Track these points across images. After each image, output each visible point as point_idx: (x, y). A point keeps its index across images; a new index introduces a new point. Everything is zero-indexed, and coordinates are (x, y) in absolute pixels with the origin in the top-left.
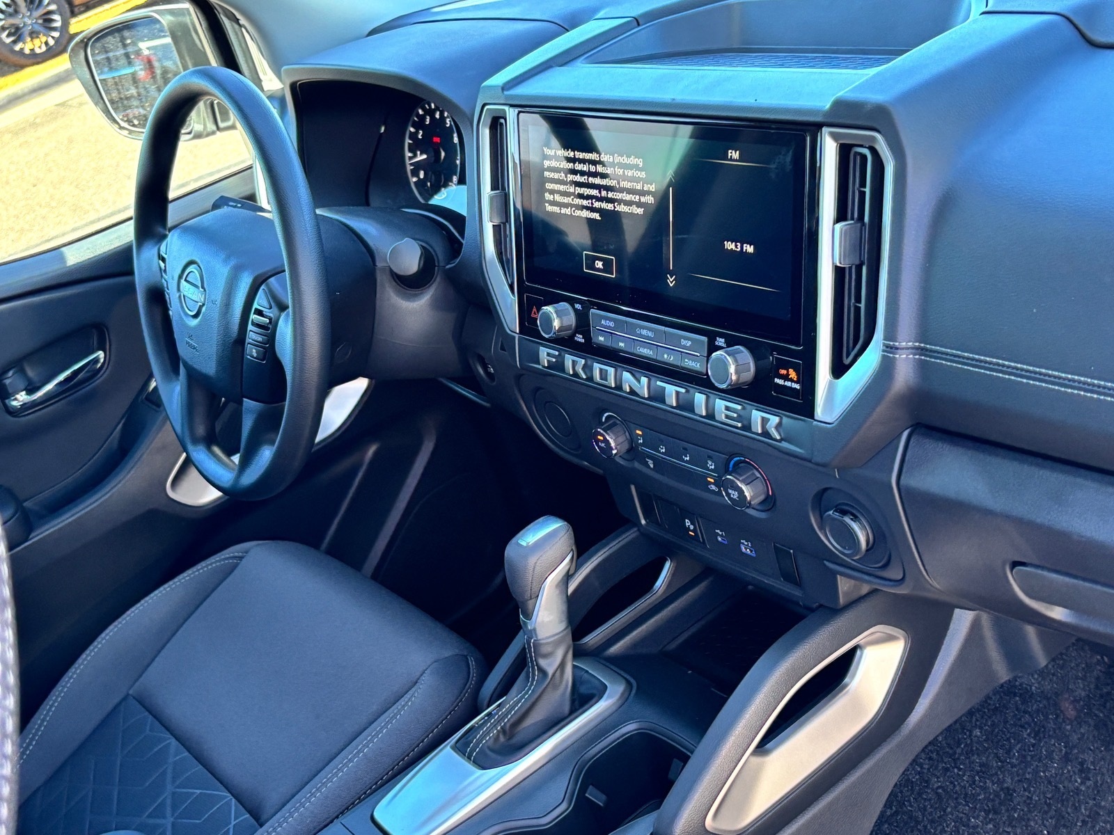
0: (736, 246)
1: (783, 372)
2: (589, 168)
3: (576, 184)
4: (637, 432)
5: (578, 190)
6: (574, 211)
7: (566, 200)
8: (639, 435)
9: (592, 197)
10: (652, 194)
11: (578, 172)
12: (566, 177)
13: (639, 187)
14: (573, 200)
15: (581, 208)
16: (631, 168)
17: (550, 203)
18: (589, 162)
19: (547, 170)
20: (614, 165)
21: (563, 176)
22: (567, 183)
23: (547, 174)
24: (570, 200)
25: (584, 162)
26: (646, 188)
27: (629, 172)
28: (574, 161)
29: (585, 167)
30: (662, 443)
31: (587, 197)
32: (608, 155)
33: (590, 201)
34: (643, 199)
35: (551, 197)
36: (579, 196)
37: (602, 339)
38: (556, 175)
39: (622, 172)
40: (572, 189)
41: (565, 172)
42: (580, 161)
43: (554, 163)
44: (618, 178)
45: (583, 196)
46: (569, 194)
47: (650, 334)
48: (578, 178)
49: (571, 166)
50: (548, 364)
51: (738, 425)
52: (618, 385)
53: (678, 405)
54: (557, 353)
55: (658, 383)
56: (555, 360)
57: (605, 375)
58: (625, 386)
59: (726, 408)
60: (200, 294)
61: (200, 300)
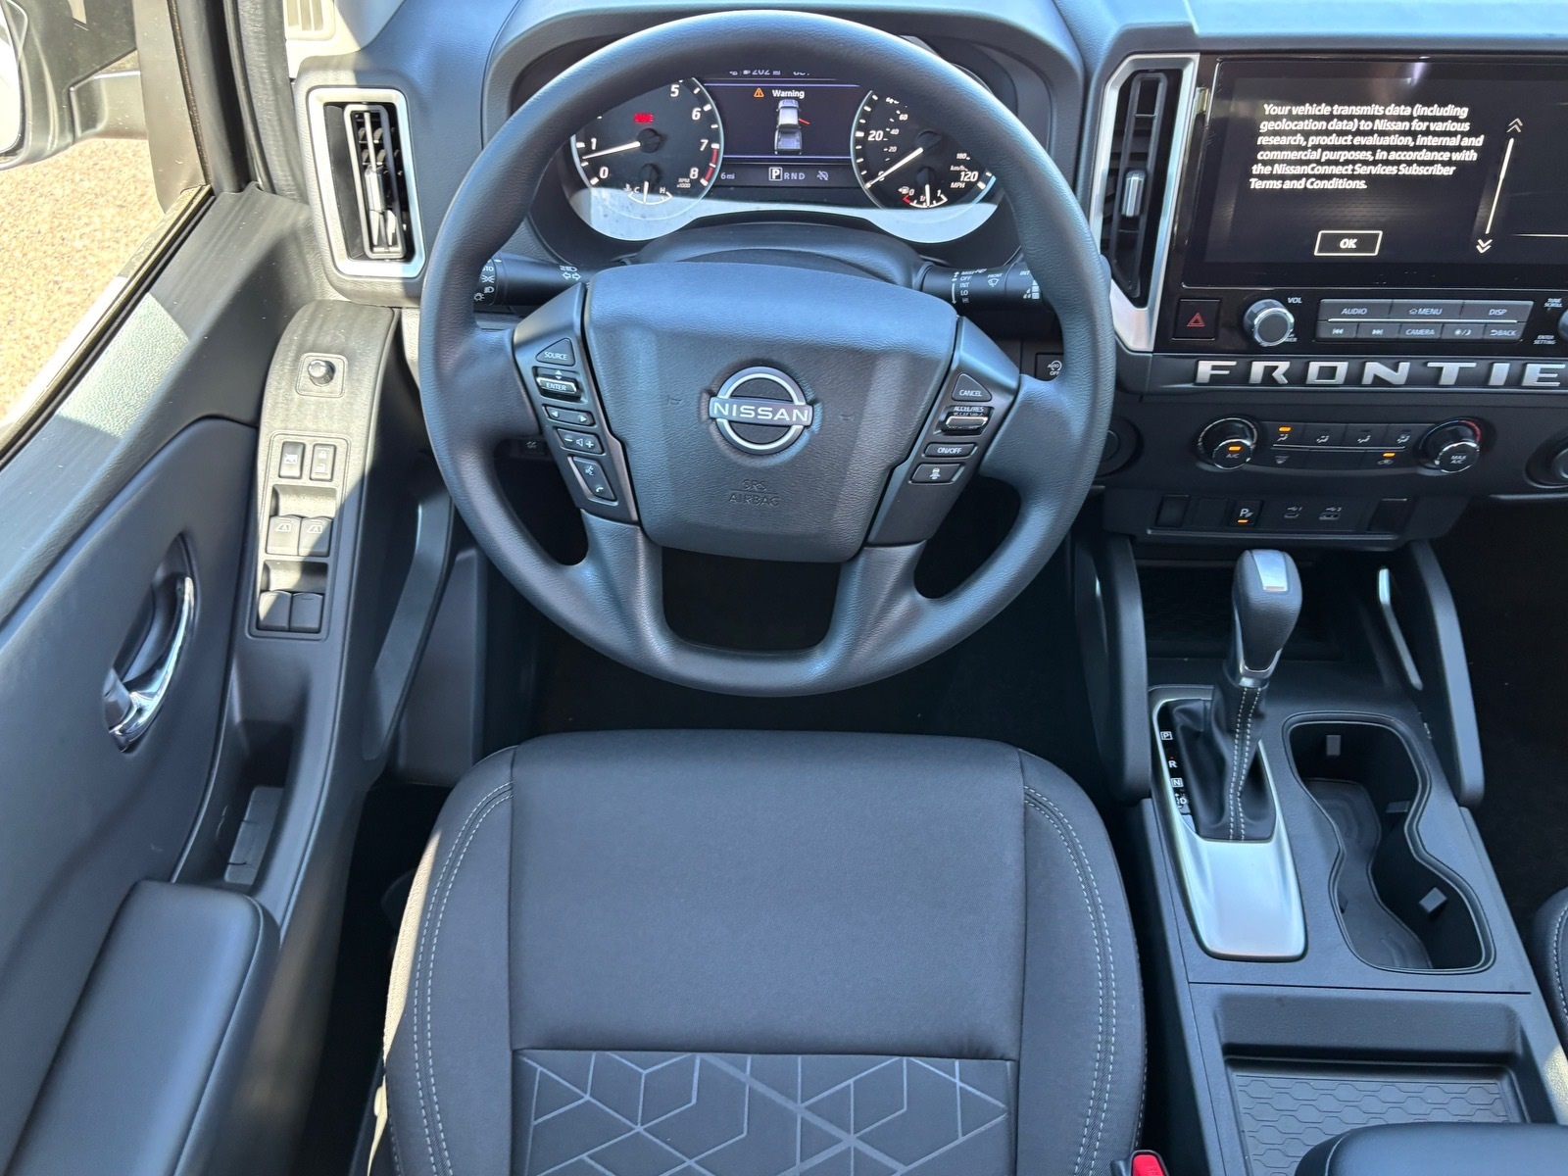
2: (1359, 125)
3: (1326, 148)
4: (1281, 429)
5: (1329, 155)
6: (1312, 183)
7: (1299, 170)
8: (1285, 433)
9: (1354, 162)
10: (1476, 149)
11: (1334, 131)
12: (1307, 140)
13: (1454, 142)
14: (1313, 169)
15: (1329, 177)
16: (1443, 119)
17: (1262, 177)
18: (1361, 118)
19: (1264, 134)
20: (1410, 118)
21: (1299, 139)
22: (1305, 148)
23: (1262, 140)
24: (1307, 170)
25: (1350, 118)
26: (1466, 142)
27: (1439, 127)
28: (1329, 118)
29: (1352, 126)
30: (1326, 432)
31: (1347, 162)
32: (1403, 107)
33: (1350, 167)
34: (1456, 156)
35: (1267, 170)
36: (1329, 163)
37: (1341, 331)
38: (1284, 141)
39: (1423, 126)
40: (1315, 155)
41: (1307, 134)
42: (1341, 118)
43: (1284, 125)
44: (1413, 134)
45: (1336, 163)
46: (1307, 162)
47: (1434, 312)
48: (1334, 140)
49: (1321, 125)
50: (1214, 379)
51: (1558, 384)
52: (1354, 378)
53: (1458, 383)
54: (1233, 363)
55: (1430, 365)
56: (1227, 372)
57: (1331, 373)
58: (1367, 379)
59: (1543, 371)
60: (796, 412)
61: (799, 421)
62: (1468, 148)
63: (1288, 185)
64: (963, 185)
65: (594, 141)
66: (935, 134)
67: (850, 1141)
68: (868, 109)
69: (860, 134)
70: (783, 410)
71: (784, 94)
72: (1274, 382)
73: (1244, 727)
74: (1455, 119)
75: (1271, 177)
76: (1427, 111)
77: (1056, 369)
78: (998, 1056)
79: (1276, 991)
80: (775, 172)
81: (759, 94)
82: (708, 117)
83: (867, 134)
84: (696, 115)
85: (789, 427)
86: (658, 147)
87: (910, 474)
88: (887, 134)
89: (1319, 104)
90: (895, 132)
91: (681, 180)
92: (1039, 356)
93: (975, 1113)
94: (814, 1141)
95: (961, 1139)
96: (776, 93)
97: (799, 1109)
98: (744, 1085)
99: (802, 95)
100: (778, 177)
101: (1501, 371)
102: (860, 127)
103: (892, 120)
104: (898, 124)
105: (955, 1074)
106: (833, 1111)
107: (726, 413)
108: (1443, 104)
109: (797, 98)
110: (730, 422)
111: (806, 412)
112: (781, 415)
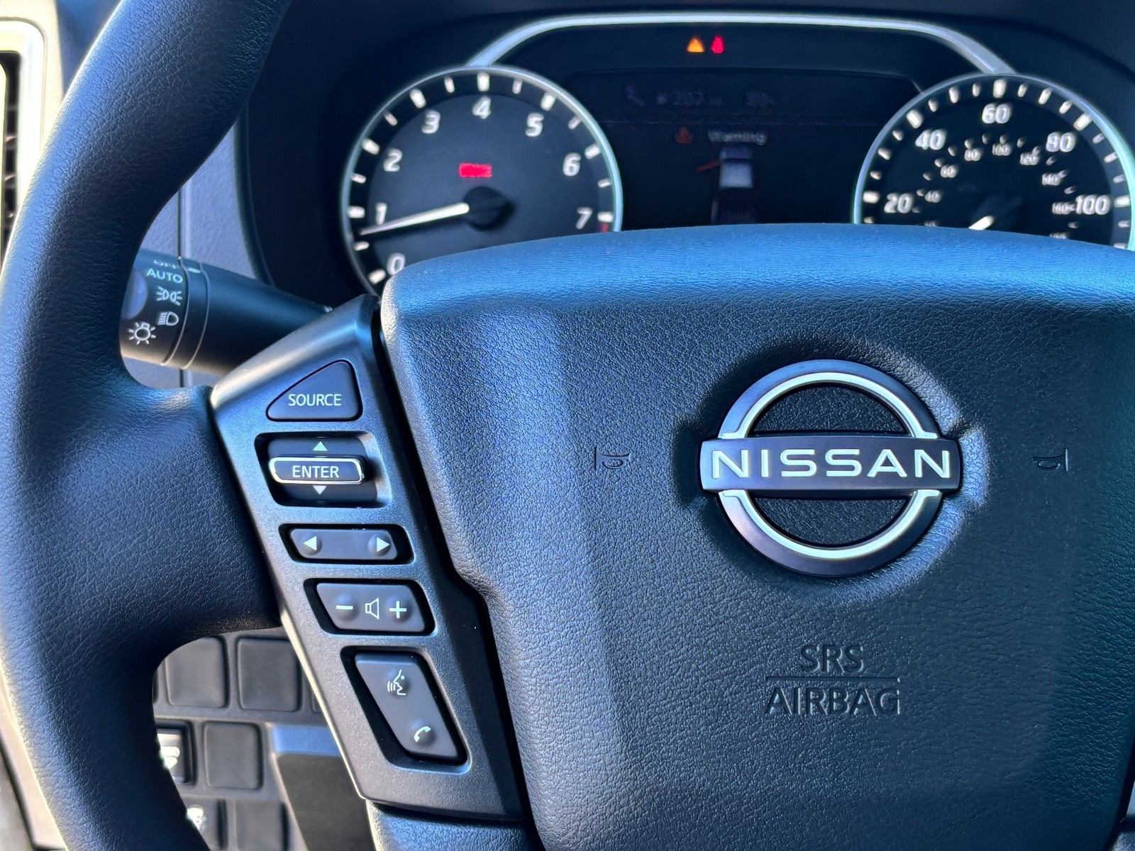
60: (920, 455)
61: (930, 477)
65: (382, 207)
68: (885, 155)
69: (871, 198)
70: (887, 453)
71: (728, 138)
81: (683, 135)
82: (592, 169)
83: (883, 201)
84: (571, 166)
85: (906, 496)
88: (918, 202)
90: (933, 197)
96: (715, 136)
99: (761, 139)
102: (870, 186)
103: (926, 177)
104: (938, 183)
107: (745, 473)
109: (753, 145)
110: (754, 495)
111: (946, 455)
112: (887, 463)
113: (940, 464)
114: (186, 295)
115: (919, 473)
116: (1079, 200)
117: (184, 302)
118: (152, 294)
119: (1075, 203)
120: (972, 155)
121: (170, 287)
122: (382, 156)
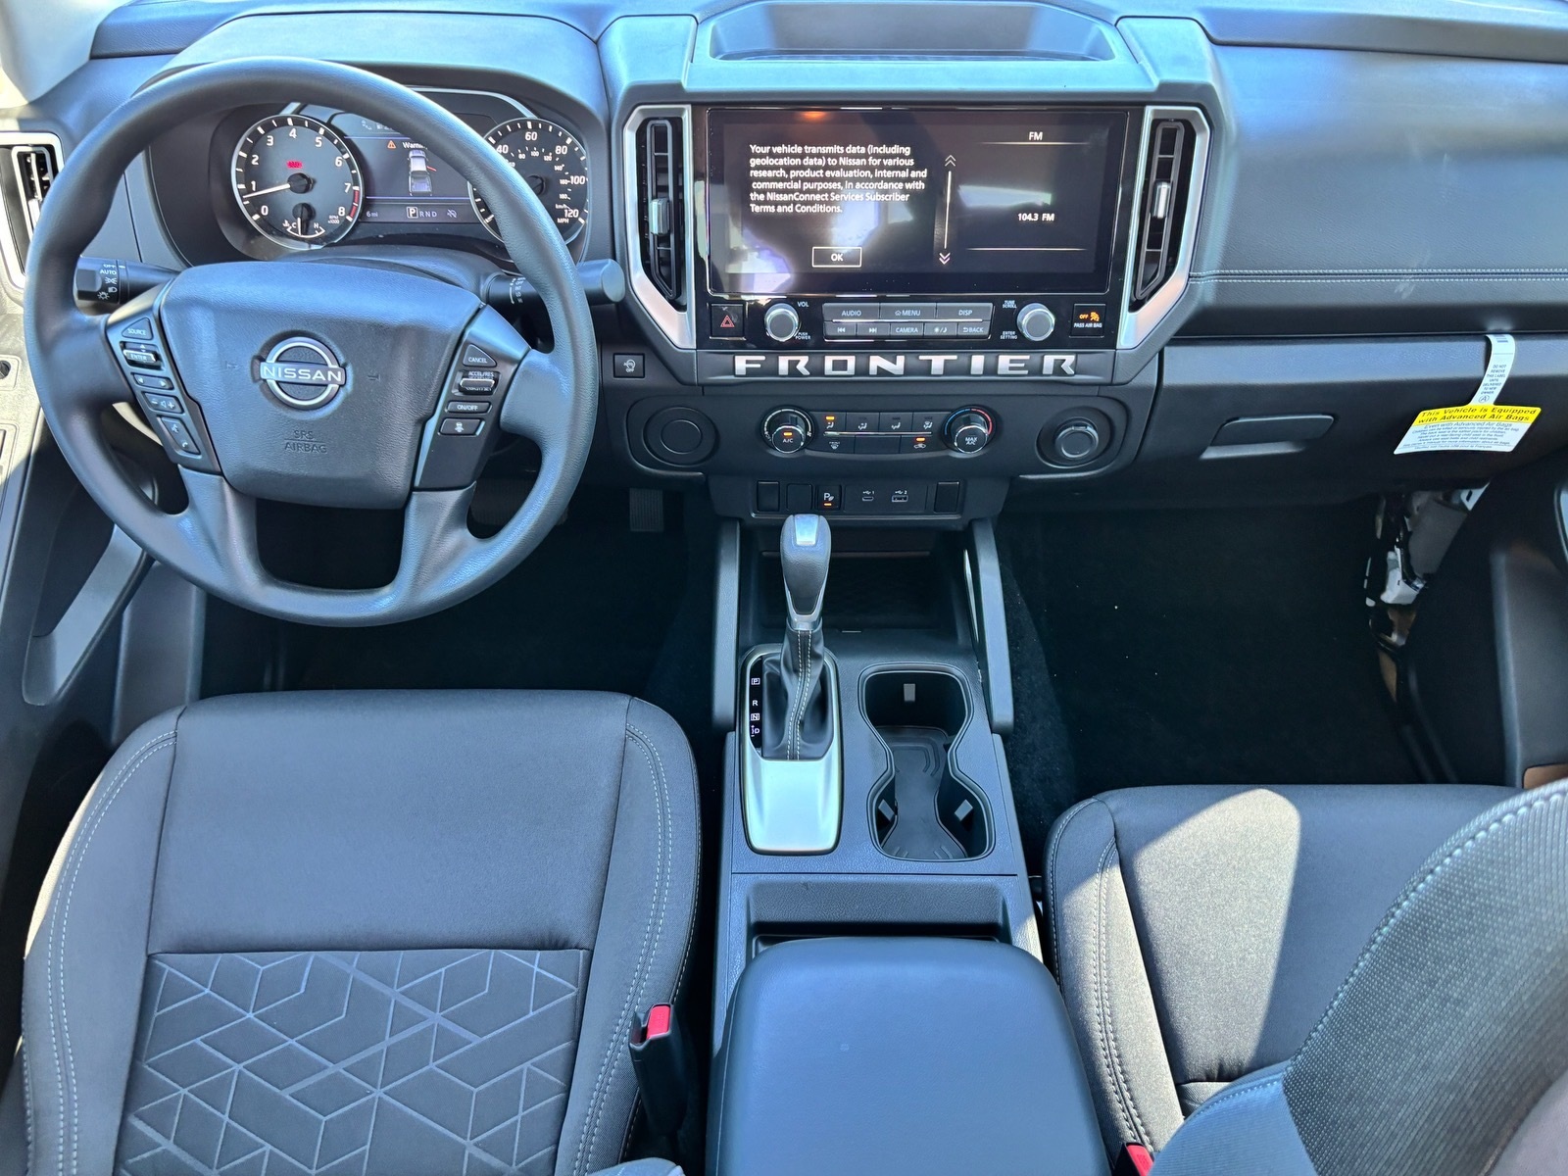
0: (1033, 217)
1: (1082, 317)
2: (827, 161)
3: (804, 180)
4: (828, 418)
5: (807, 186)
6: (799, 208)
7: (786, 197)
8: (831, 421)
9: (829, 191)
10: (923, 180)
11: (809, 166)
12: (788, 173)
13: (904, 174)
14: (797, 196)
15: (812, 203)
16: (892, 156)
17: (758, 203)
18: (827, 156)
19: (754, 169)
20: (866, 156)
21: (782, 173)
22: (788, 180)
23: (754, 173)
24: (793, 197)
25: (819, 156)
26: (914, 174)
27: (890, 162)
28: (802, 156)
29: (820, 162)
30: (864, 420)
31: (823, 191)
32: (858, 147)
33: (826, 195)
34: (909, 186)
35: (762, 197)
36: (809, 191)
37: (844, 330)
38: (770, 174)
39: (878, 162)
40: (797, 186)
41: (788, 169)
42: (812, 156)
43: (768, 161)
44: (872, 169)
45: (815, 192)
46: (792, 191)
47: (915, 313)
48: (808, 173)
49: (797, 161)
50: (750, 372)
51: (1026, 372)
52: (861, 370)
53: (946, 373)
54: (763, 358)
55: (921, 357)
56: (759, 366)
57: (843, 365)
58: (873, 369)
59: (1012, 361)
60: (330, 373)
61: (333, 381)
62: (917, 179)
63: (780, 209)
64: (567, 221)
65: (253, 183)
66: (537, 177)
67: (436, 1018)
70: (319, 372)
71: (412, 146)
72: (800, 374)
73: (805, 666)
74: (902, 156)
75: (766, 202)
76: (879, 150)
77: (630, 367)
78: (574, 945)
79: (803, 878)
80: (412, 210)
81: (391, 145)
84: (339, 162)
85: (326, 386)
86: (307, 189)
87: (438, 427)
89: (792, 145)
91: (331, 217)
92: (617, 357)
93: (546, 991)
94: (403, 1019)
95: (531, 1014)
96: (406, 145)
97: (394, 994)
98: (349, 975)
100: (414, 215)
101: (978, 362)
105: (536, 962)
106: (424, 997)
107: (275, 375)
108: (890, 145)
109: (423, 150)
110: (278, 383)
111: (339, 373)
112: (318, 376)
113: (337, 376)
114: (118, 280)
115: (329, 379)
116: (572, 177)
117: (118, 283)
118: (104, 282)
119: (570, 180)
120: (522, 156)
121: (111, 277)
122: (250, 158)
